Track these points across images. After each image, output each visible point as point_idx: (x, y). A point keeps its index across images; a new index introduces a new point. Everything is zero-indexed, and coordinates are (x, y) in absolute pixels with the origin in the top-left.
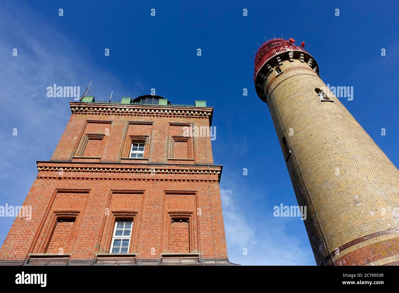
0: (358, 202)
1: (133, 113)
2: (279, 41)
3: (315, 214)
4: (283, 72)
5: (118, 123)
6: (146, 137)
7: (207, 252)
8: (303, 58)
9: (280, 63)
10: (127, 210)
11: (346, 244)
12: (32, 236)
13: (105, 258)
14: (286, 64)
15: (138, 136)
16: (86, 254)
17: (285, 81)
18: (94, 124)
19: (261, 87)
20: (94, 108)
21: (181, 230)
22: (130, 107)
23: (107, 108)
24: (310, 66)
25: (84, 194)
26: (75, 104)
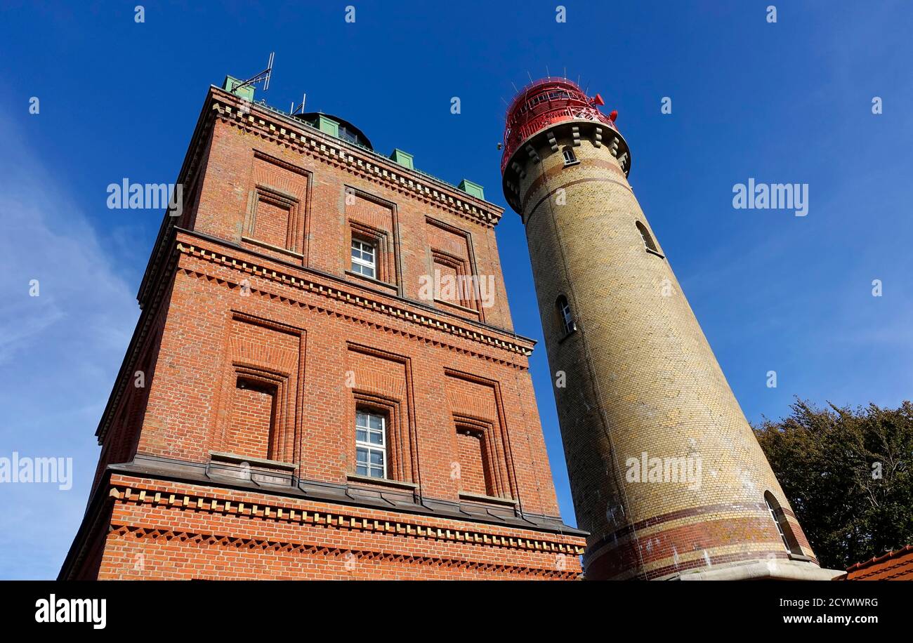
0: (694, 451)
1: (353, 166)
2: (572, 88)
3: (610, 453)
4: (579, 163)
5: (324, 181)
6: (382, 233)
7: (529, 500)
8: (616, 146)
9: (576, 141)
10: (380, 391)
11: (665, 515)
12: (206, 410)
13: (359, 484)
14: (585, 149)
15: (365, 226)
16: (328, 471)
17: (582, 184)
18: (268, 163)
19: (520, 171)
20: (268, 123)
21: (468, 451)
22: (349, 151)
23: (299, 136)
24: (622, 167)
25: (288, 336)
26: (225, 95)
